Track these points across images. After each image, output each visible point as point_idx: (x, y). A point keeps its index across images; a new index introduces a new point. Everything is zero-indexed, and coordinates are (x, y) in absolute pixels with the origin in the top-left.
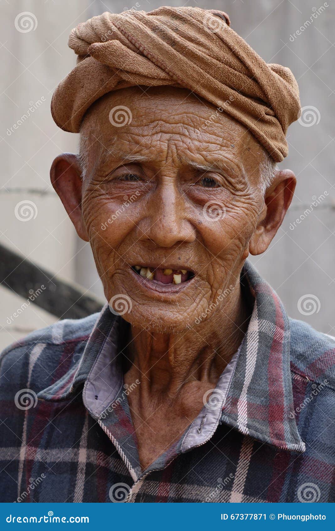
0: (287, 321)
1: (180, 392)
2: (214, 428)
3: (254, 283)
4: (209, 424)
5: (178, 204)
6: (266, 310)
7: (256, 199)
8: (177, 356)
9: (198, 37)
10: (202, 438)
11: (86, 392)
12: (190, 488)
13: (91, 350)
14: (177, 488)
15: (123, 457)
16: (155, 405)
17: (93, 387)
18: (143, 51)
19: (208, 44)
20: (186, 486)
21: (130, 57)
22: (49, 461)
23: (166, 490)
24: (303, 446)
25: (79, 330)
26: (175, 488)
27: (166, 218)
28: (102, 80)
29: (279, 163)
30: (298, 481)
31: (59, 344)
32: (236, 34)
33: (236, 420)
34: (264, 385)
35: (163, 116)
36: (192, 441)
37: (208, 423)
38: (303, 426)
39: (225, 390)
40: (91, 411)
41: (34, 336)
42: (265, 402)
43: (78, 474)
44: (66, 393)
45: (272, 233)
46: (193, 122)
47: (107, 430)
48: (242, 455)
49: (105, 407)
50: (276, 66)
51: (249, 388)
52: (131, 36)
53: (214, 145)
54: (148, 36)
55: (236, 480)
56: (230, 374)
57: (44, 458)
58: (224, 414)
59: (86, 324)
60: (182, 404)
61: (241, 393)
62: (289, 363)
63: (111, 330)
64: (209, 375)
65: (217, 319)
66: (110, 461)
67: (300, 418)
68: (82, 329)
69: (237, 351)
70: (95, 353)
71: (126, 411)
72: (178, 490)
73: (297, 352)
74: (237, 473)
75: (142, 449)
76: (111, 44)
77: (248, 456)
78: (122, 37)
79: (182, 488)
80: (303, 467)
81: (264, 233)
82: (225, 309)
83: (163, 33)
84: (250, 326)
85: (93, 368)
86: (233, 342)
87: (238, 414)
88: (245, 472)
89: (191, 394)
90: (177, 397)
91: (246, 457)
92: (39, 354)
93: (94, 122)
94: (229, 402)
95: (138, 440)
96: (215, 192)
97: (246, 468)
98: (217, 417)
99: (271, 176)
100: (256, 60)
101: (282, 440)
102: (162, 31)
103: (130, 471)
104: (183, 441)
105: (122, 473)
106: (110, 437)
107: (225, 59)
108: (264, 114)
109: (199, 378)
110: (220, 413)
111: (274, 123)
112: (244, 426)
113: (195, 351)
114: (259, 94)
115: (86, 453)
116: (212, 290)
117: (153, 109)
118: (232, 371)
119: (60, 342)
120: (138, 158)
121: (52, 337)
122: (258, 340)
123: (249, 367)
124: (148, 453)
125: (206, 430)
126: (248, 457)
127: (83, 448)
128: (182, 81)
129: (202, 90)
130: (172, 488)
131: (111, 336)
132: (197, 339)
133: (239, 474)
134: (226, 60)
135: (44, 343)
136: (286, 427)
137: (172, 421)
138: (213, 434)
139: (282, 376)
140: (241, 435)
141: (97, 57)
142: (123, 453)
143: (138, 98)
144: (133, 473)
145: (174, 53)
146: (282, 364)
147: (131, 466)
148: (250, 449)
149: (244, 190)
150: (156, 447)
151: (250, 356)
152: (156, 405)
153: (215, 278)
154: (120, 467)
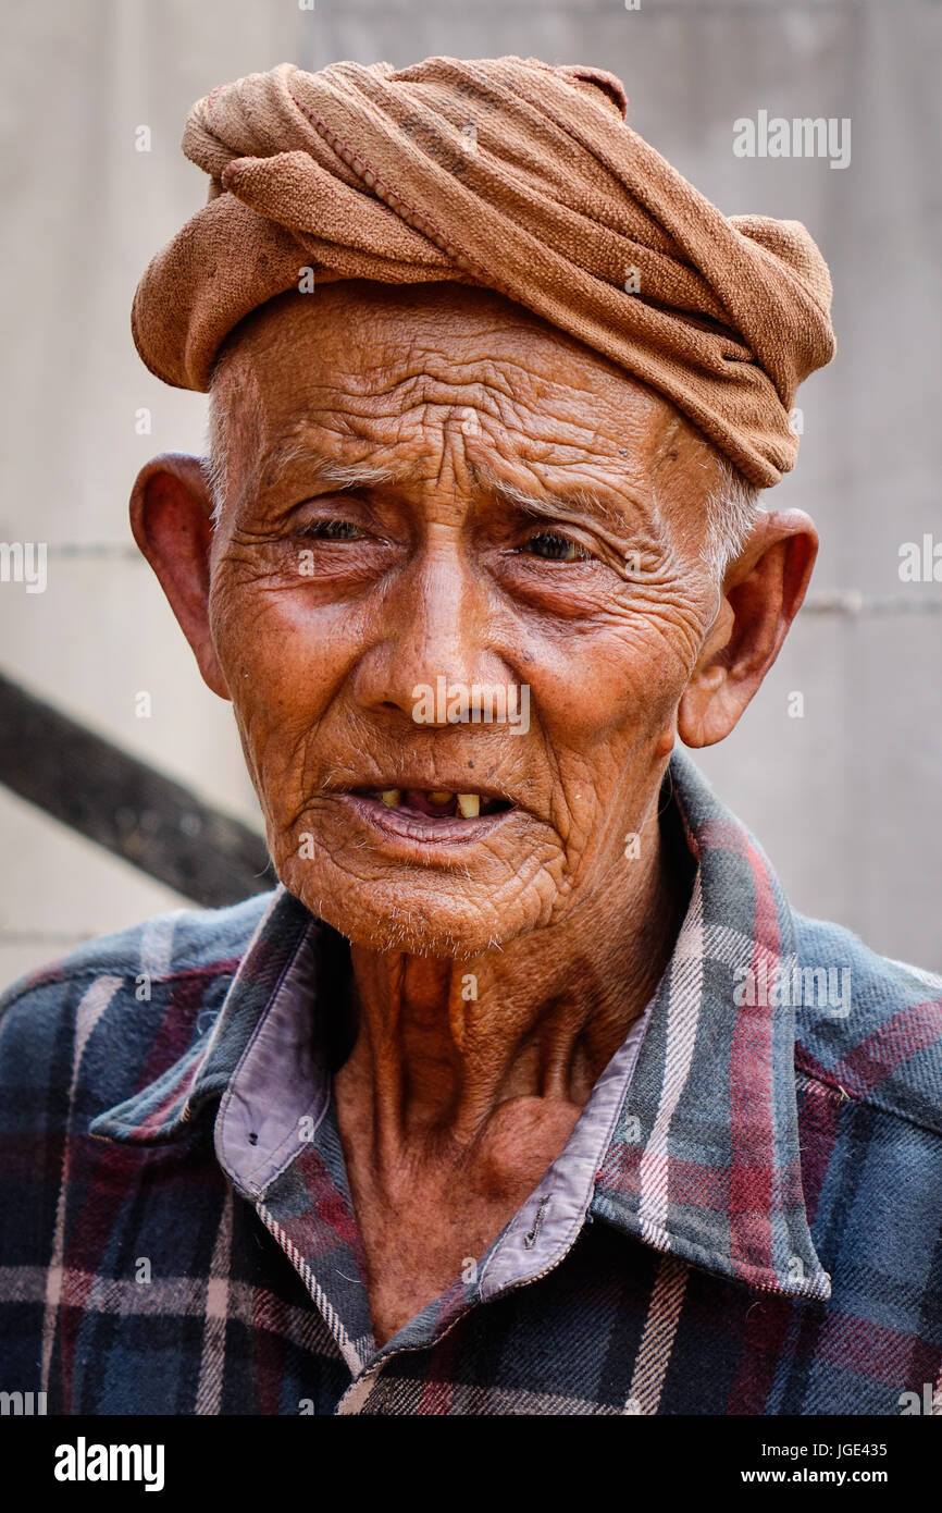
0: (789, 927)
1: (485, 1128)
2: (572, 1234)
3: (698, 820)
4: (557, 1222)
5: (470, 605)
6: (725, 897)
7: (692, 590)
8: (475, 1022)
9: (530, 151)
10: (536, 1260)
11: (226, 1122)
12: (507, 1398)
13: (243, 1006)
14: (473, 1397)
15: (324, 1310)
16: (416, 1163)
17: (245, 1109)
18: (374, 185)
19: (556, 169)
20: (498, 1393)
21: (339, 202)
22: (127, 1313)
23: (441, 1402)
24: (825, 1282)
25: (216, 943)
26: (467, 1398)
27: (434, 643)
28: (263, 260)
29: (767, 489)
30: (812, 1380)
31: (160, 980)
32: (639, 139)
33: (635, 1209)
34: (717, 1111)
35: (429, 364)
36: (507, 1268)
37: (554, 1218)
38: (829, 1225)
39: (604, 1126)
40: (236, 1178)
41: (90, 955)
42: (721, 1158)
43: (204, 1352)
44: (171, 1123)
45: (748, 684)
46: (510, 384)
47: (279, 1232)
48: (655, 1306)
49: (277, 1166)
50: (759, 220)
51: (676, 1119)
52: (343, 142)
53: (568, 448)
54: (387, 143)
55: (637, 1376)
56: (620, 1080)
57: (111, 1303)
58: (601, 1193)
59: (236, 926)
60: (491, 1162)
61: (649, 1134)
62: (792, 1048)
63: (301, 949)
64: (568, 1080)
65: (587, 922)
66: (292, 1317)
67: (820, 1203)
68: (223, 940)
69: (642, 1014)
70: (253, 1012)
71: (338, 1178)
72: (475, 1404)
73: (815, 1014)
74: (641, 1356)
75: (380, 1286)
76: (287, 164)
77: (671, 1309)
78: (318, 142)
79: (487, 1399)
80: (825, 1340)
81: (725, 686)
82: (611, 893)
83: (430, 134)
84: (679, 944)
85: (247, 1055)
86: (635, 987)
87: (642, 1193)
88: (663, 1356)
89: (516, 1133)
90: (477, 1142)
91: (667, 1313)
92: (105, 1007)
93: (244, 371)
94: (616, 1159)
95: (370, 1261)
96: (575, 575)
97: (667, 1343)
98: (580, 1202)
99: (742, 529)
100: (697, 210)
101: (767, 1267)
102: (427, 131)
103: (342, 1348)
104: (485, 1267)
105: (324, 1352)
106: (289, 1253)
107: (604, 213)
108: (720, 358)
109: (540, 1090)
110: (589, 1190)
111: (750, 383)
112: (659, 1226)
113: (525, 1010)
114: (703, 303)
115: (226, 1292)
116: (566, 854)
117: (404, 347)
118: (627, 1072)
119: (162, 975)
120: (364, 474)
121: (139, 961)
122: (701, 984)
123: (674, 1060)
124: (396, 1298)
125: (549, 1238)
126: (673, 1312)
127: (219, 1279)
128: (482, 271)
129: (539, 295)
130: (458, 1398)
131: (300, 965)
132: (529, 974)
133: (648, 1361)
134: (607, 214)
135: (118, 976)
136: (776, 1229)
137: (463, 1208)
138: (566, 1248)
139: (771, 1085)
140: (648, 1250)
141: (246, 197)
142: (325, 1297)
143: (363, 316)
144: (353, 1355)
145: (460, 193)
146: (770, 1051)
147: (347, 1336)
148: (678, 1290)
149: (656, 570)
150: (418, 1283)
151: (678, 1030)
152: (420, 1162)
153: (573, 819)
154: (317, 1335)
